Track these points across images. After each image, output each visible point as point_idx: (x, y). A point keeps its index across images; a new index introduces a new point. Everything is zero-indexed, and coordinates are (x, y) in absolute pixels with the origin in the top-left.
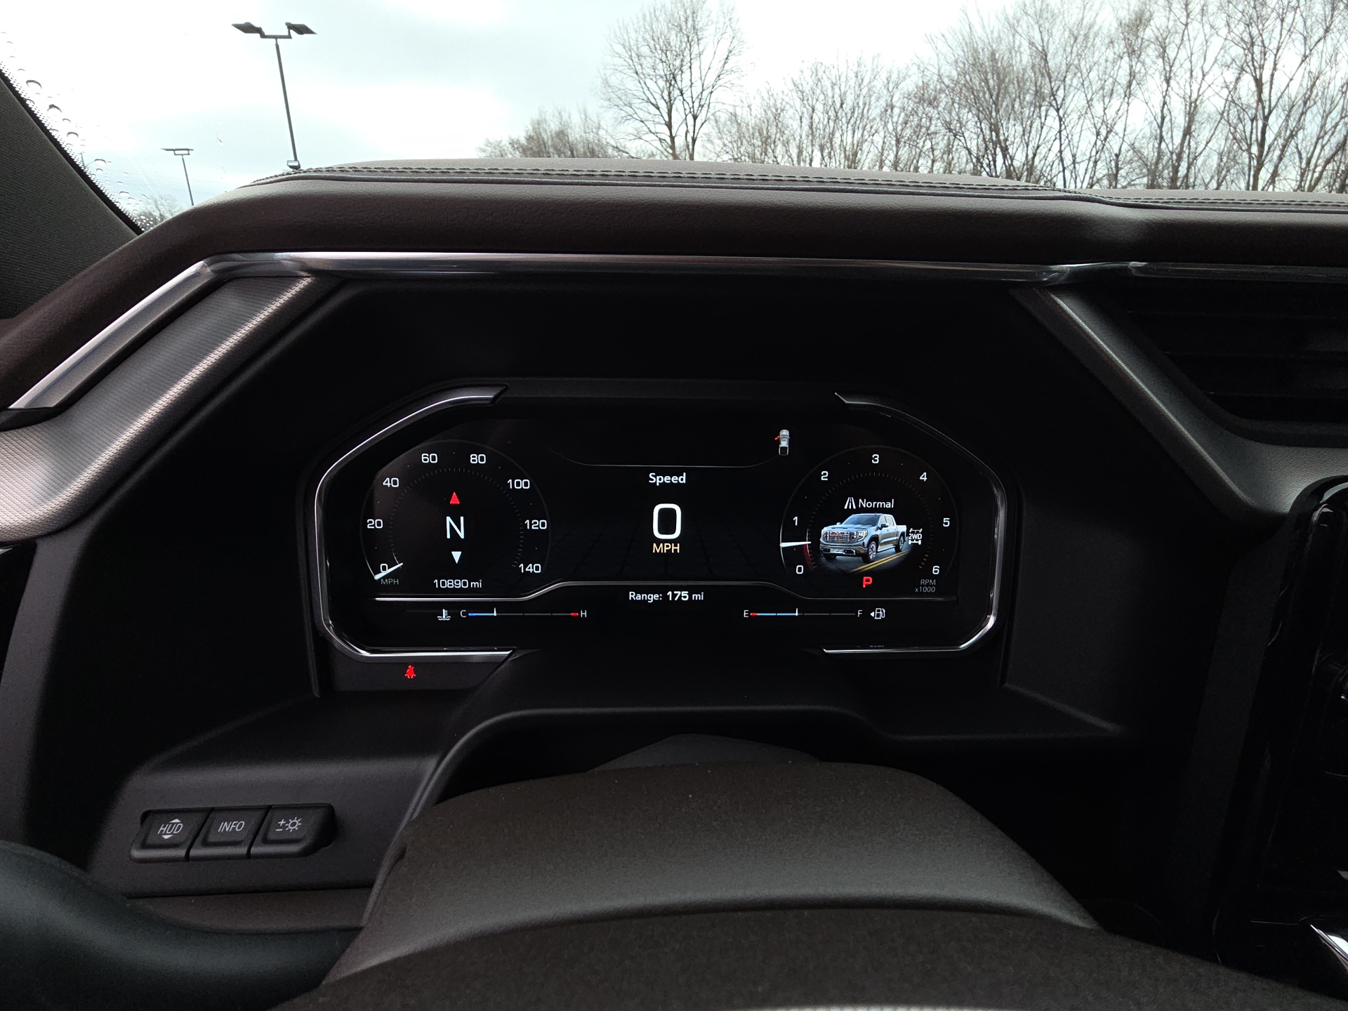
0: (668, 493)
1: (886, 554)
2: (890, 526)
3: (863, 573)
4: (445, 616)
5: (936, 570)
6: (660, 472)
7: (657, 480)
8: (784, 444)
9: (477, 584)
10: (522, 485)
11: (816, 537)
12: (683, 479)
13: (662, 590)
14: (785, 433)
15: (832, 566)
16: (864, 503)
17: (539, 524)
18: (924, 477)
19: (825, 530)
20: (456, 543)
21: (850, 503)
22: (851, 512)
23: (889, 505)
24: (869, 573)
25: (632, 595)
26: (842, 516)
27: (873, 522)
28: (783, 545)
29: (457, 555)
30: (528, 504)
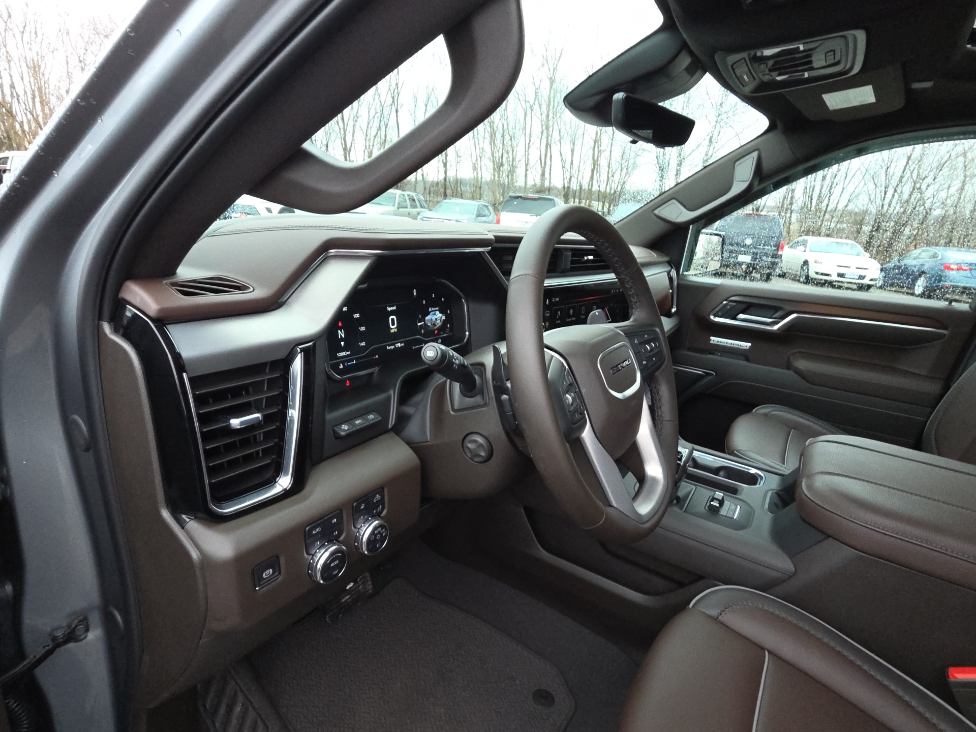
0: (392, 313)
1: (439, 323)
2: (439, 315)
3: (435, 330)
4: (341, 367)
5: (448, 326)
6: (390, 307)
7: (389, 309)
8: (415, 294)
9: (349, 353)
10: (357, 316)
11: (424, 321)
12: (394, 308)
13: (394, 344)
14: (415, 290)
15: (429, 329)
16: (433, 309)
17: (363, 329)
18: (443, 299)
19: (426, 318)
20: (342, 339)
21: (430, 310)
22: (431, 312)
23: (437, 309)
24: (436, 329)
25: (388, 348)
26: (428, 314)
27: (435, 314)
28: (419, 324)
29: (342, 343)
30: (359, 322)
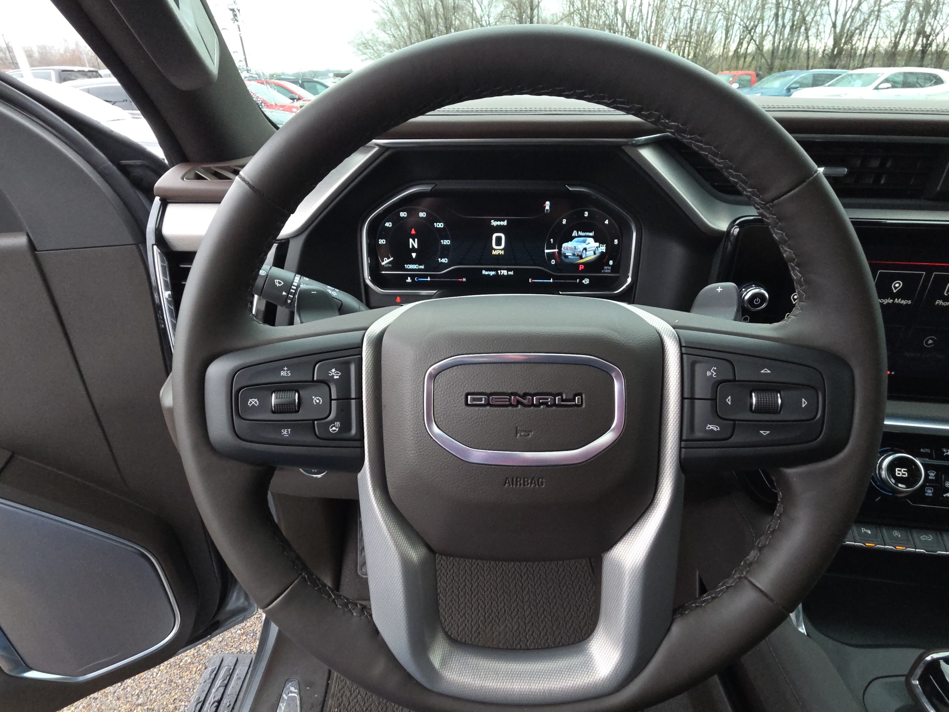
0: (499, 229)
1: (590, 256)
2: (591, 244)
3: (579, 264)
4: (409, 280)
5: (611, 263)
6: (496, 220)
7: (494, 223)
8: (547, 207)
9: (422, 267)
10: (440, 226)
11: (560, 248)
12: (505, 223)
13: (496, 270)
14: (548, 203)
15: (566, 260)
16: (581, 233)
17: (446, 242)
18: (607, 222)
19: (564, 245)
20: (414, 250)
21: (575, 233)
22: (575, 237)
23: (591, 234)
24: (582, 264)
25: (484, 272)
26: (571, 239)
27: (584, 242)
28: (546, 251)
29: (414, 255)
30: (443, 234)
